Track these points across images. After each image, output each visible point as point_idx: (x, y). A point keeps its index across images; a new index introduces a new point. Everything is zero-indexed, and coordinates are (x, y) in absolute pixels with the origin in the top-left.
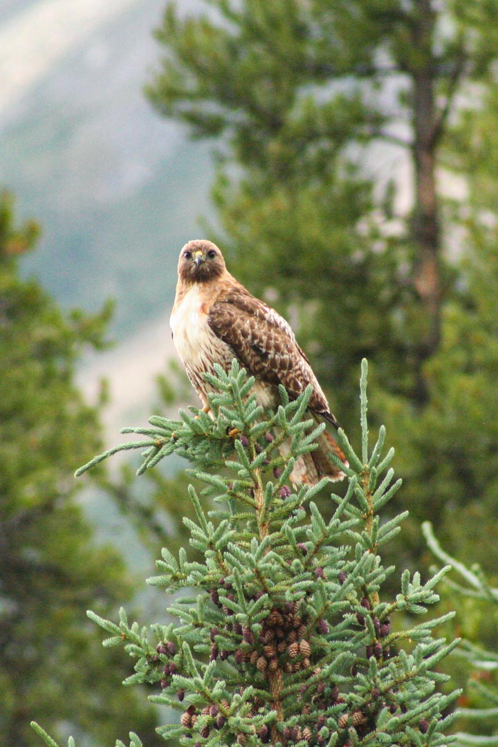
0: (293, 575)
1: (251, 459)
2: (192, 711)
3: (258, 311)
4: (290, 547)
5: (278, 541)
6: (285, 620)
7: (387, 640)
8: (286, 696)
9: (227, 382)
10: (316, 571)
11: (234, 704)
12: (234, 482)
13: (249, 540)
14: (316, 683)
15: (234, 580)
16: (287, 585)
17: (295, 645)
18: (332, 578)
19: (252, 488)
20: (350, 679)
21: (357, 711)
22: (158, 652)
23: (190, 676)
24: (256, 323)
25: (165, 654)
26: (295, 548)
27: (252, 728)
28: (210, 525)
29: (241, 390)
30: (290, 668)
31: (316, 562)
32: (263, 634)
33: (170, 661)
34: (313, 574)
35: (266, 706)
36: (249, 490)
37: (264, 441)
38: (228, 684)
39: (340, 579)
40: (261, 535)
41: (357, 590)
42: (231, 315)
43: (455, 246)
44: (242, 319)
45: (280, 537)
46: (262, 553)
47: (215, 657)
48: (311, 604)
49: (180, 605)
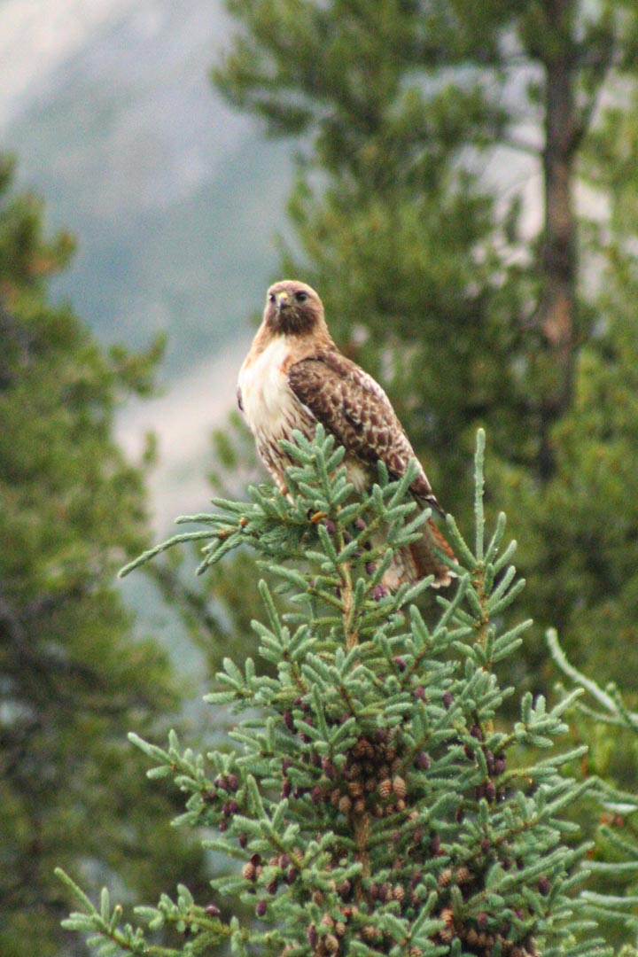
0: (386, 695)
1: (338, 550)
2: (256, 860)
3: (352, 373)
4: (384, 660)
5: (369, 652)
6: (376, 751)
7: (501, 779)
8: (375, 844)
9: (311, 453)
10: (416, 692)
11: (309, 854)
12: (317, 578)
13: (332, 650)
14: (411, 830)
15: (314, 700)
16: (380, 707)
17: (386, 782)
18: (435, 700)
19: (338, 587)
20: (454, 826)
21: (463, 866)
22: (217, 785)
23: (256, 817)
24: (348, 389)
25: (226, 789)
26: (390, 662)
27: (331, 884)
28: (285, 631)
29: (328, 464)
30: (381, 810)
31: (416, 679)
32: (348, 768)
33: (231, 798)
34: (412, 695)
35: (349, 857)
36: (335, 588)
37: (354, 528)
38: (302, 829)
39: (444, 701)
40: (348, 645)
41: (466, 716)
42: (318, 378)
43: (593, 279)
44: (332, 382)
45: (371, 648)
46: (349, 668)
47: (287, 794)
48: (409, 732)
49: (246, 729)
